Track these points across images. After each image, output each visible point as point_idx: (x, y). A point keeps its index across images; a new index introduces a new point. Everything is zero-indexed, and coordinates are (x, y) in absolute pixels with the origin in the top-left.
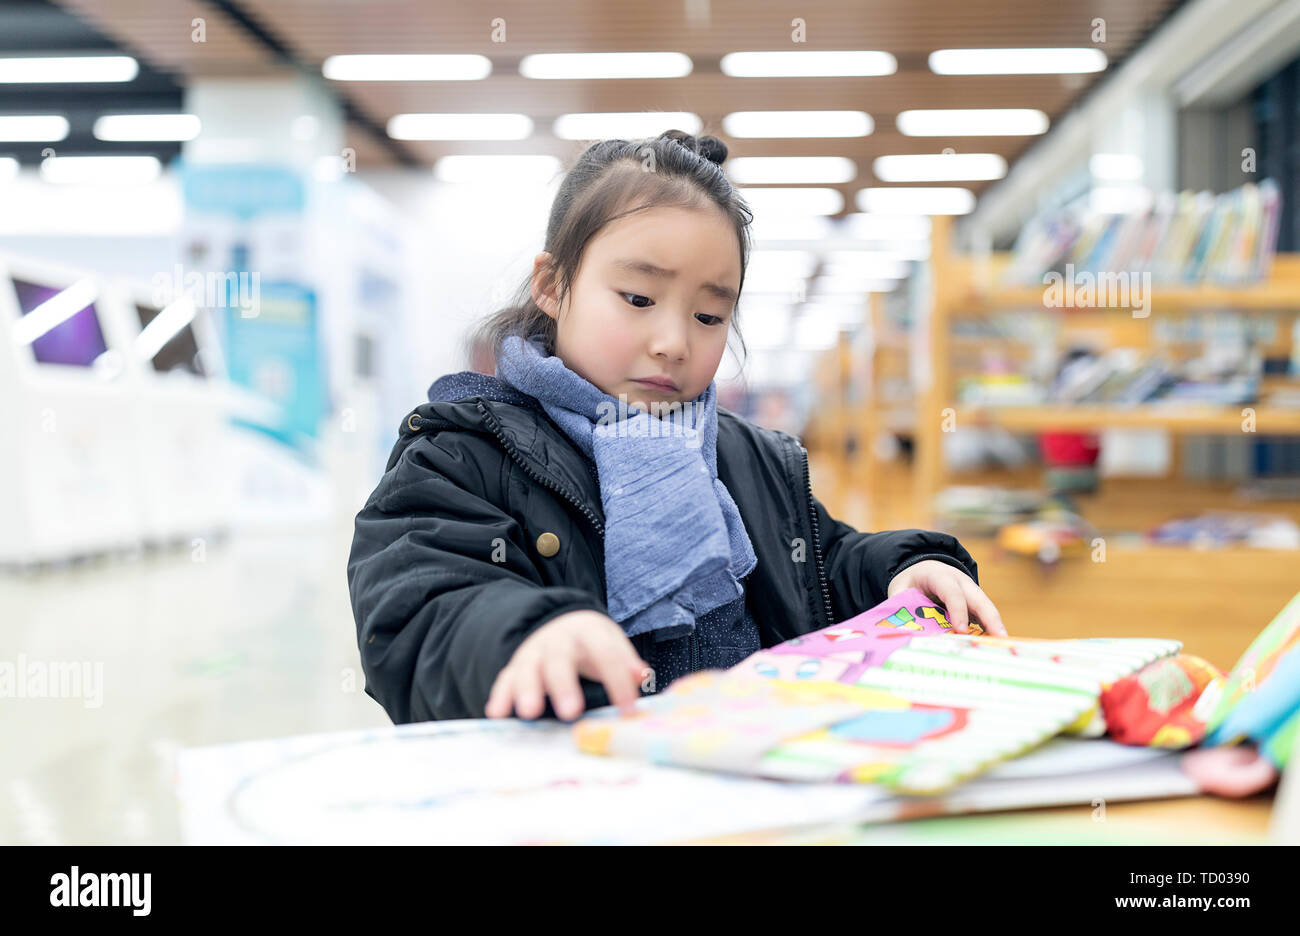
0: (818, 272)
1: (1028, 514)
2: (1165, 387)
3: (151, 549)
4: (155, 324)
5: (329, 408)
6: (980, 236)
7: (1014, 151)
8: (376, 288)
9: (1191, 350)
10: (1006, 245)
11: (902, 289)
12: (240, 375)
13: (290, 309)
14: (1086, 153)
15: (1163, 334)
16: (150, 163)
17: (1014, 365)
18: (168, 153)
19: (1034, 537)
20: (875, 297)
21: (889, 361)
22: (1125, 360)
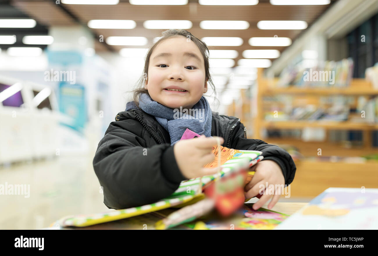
0: (227, 83)
2: (322, 116)
3: (36, 160)
4: (38, 95)
5: (87, 120)
6: (271, 74)
7: (282, 50)
8: (102, 86)
9: (330, 106)
10: (278, 76)
11: (249, 88)
12: (62, 110)
13: (77, 92)
14: (301, 51)
15: (322, 101)
16: (39, 50)
17: (280, 109)
18: (44, 47)
20: (242, 90)
21: (246, 108)
22: (311, 108)
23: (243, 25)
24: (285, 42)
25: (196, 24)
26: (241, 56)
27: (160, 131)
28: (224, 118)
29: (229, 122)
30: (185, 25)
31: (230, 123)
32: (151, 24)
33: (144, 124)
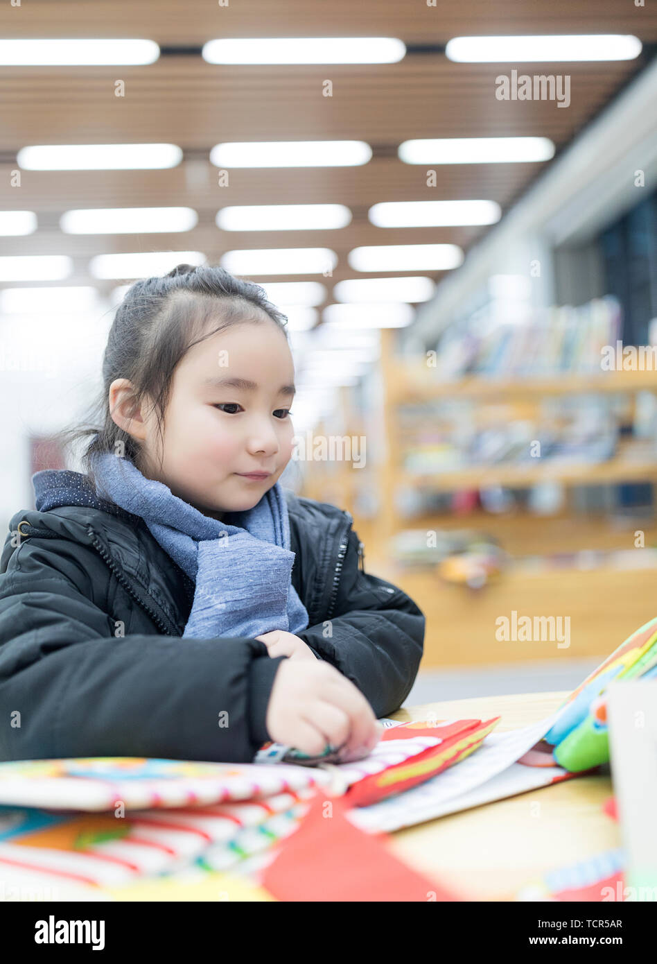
1: (459, 550)
6: (413, 344)
7: (438, 277)
9: (568, 421)
11: (360, 385)
15: (548, 411)
17: (444, 439)
19: (466, 567)
20: (343, 389)
22: (521, 431)
23: (333, 216)
24: (444, 256)
25: (207, 218)
26: (331, 299)
27: (158, 584)
28: (312, 514)
29: (328, 528)
30: (178, 219)
31: (332, 530)
32: (82, 221)
33: (111, 563)
